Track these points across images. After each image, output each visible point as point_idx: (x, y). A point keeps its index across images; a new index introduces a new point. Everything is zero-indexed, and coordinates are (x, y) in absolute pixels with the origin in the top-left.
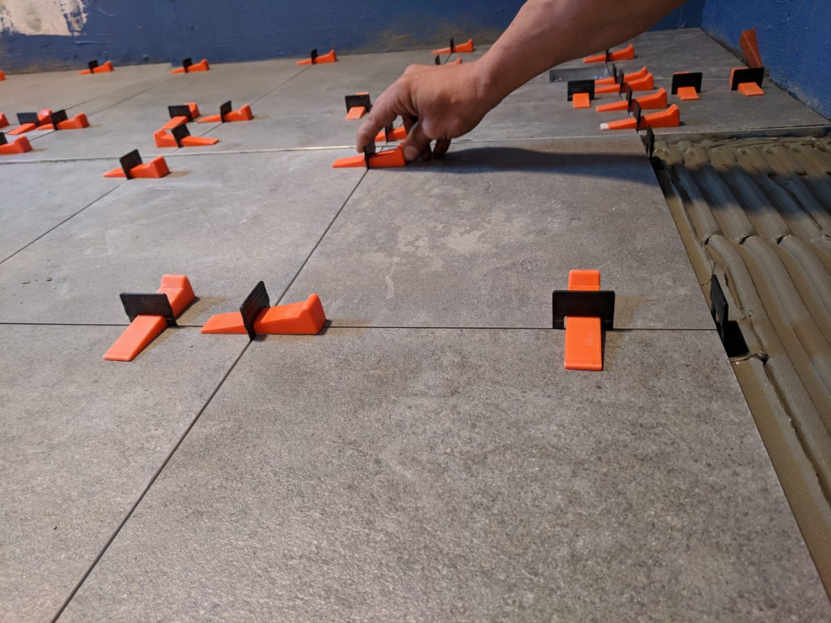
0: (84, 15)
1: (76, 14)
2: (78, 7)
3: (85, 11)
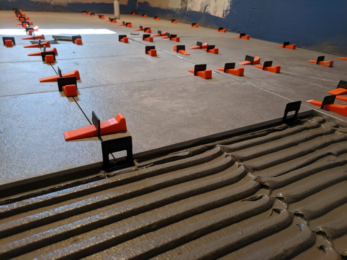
0: (228, 12)
1: (226, 11)
2: (228, 9)
3: (230, 10)
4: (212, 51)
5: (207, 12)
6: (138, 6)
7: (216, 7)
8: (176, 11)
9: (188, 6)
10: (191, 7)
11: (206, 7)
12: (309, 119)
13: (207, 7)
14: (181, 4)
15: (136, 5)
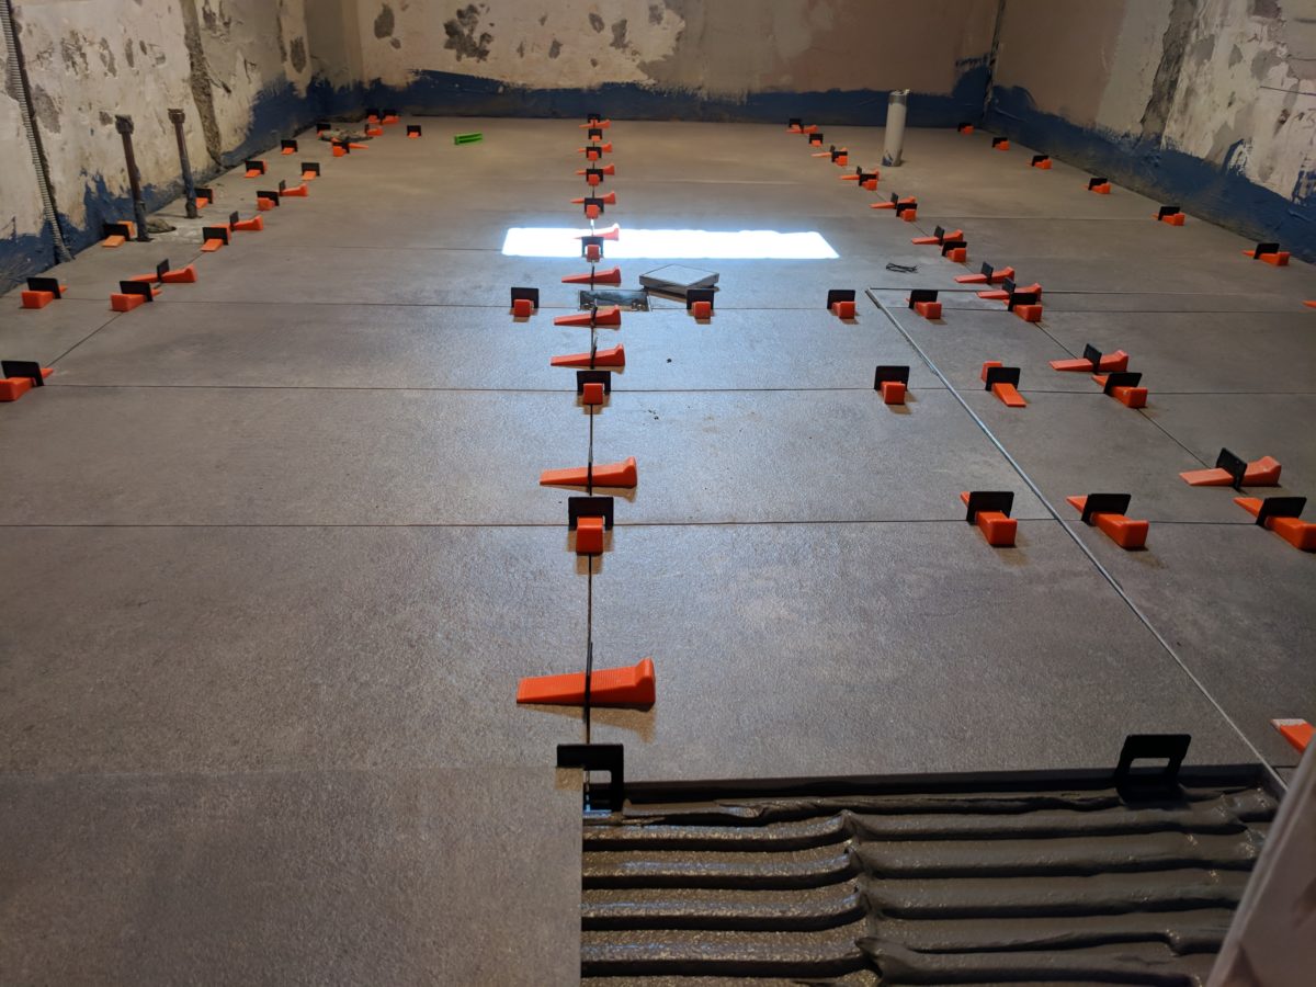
4: (1121, 393)
5: (1236, 168)
6: (993, 99)
7: (1274, 156)
8: (1119, 143)
9: (1167, 132)
10: (1176, 137)
11: (1234, 147)
12: (1226, 793)
13: (1240, 148)
14: (1143, 121)
15: (986, 94)
